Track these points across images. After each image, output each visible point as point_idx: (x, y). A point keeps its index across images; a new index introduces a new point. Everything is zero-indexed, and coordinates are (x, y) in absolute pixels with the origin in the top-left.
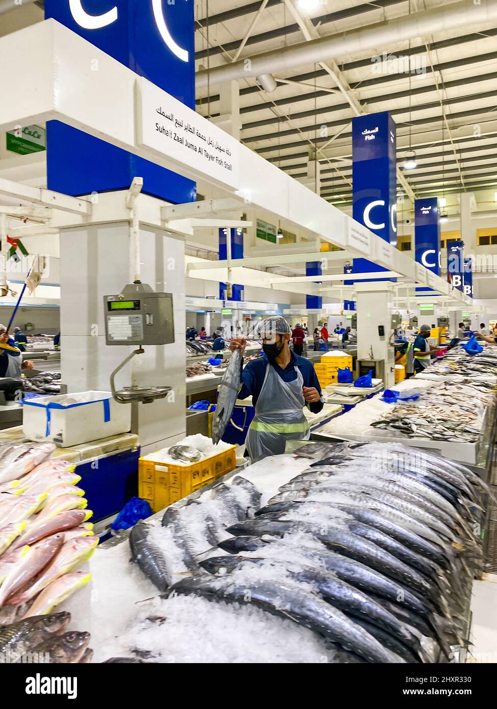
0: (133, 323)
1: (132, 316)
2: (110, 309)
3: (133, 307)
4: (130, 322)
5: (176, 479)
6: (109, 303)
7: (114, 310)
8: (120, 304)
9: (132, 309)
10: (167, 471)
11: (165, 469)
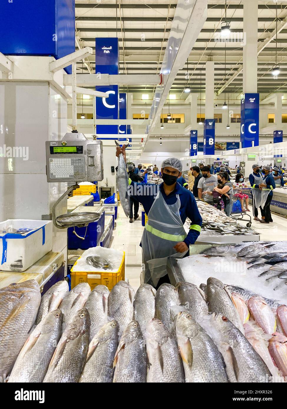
0: (75, 164)
1: (74, 158)
2: (52, 152)
3: (76, 151)
4: (73, 163)
5: (107, 283)
6: (52, 148)
7: (56, 153)
8: (63, 148)
9: (75, 153)
10: (100, 278)
11: (99, 276)
